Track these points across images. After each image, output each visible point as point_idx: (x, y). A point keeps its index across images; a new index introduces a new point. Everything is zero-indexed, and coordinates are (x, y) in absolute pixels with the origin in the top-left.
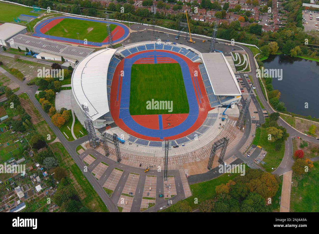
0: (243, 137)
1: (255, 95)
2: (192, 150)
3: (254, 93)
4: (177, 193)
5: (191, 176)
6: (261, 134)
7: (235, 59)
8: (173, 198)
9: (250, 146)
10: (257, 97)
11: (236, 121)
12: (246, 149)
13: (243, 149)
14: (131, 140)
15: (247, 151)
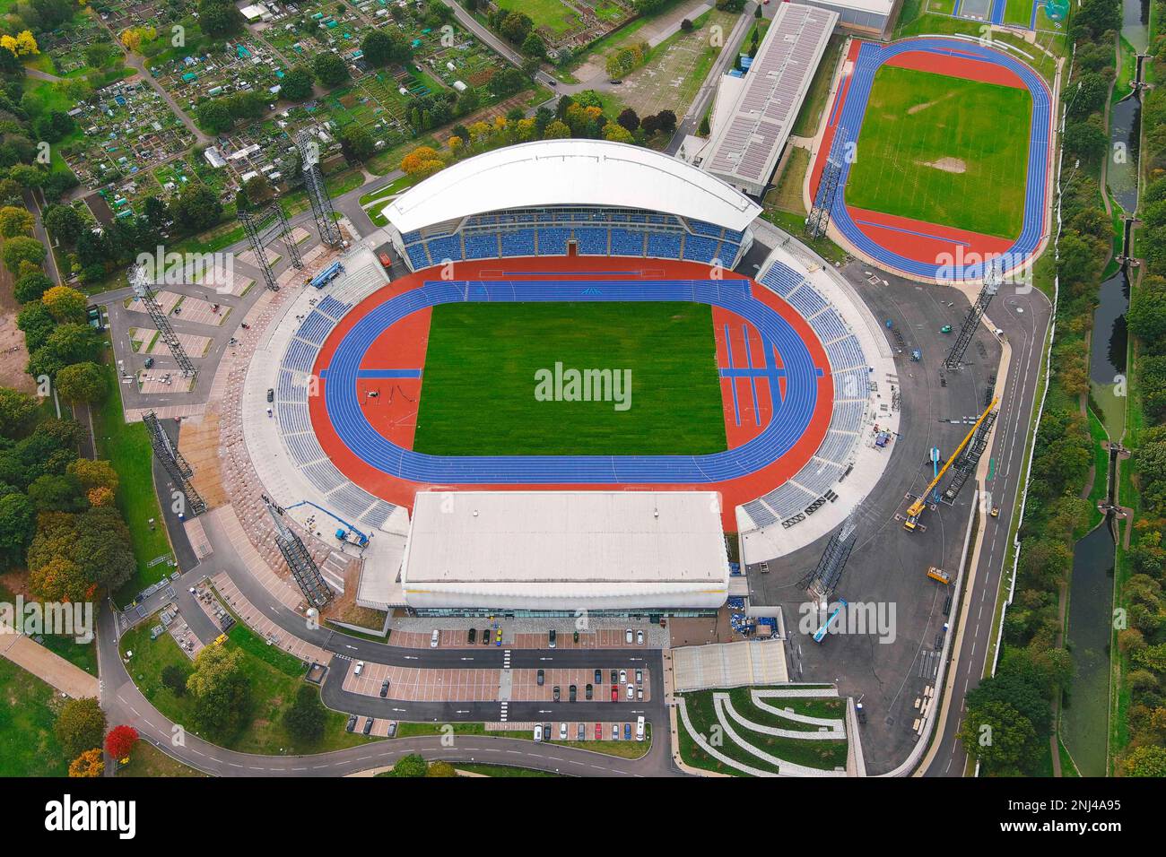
0: (276, 603)
1: (490, 726)
2: (248, 434)
3: (503, 725)
4: (145, 395)
5: (179, 428)
6: (272, 667)
7: (763, 699)
8: (137, 386)
9: (233, 613)
10: (480, 730)
11: (342, 591)
12: (223, 595)
13: (225, 584)
14: (328, 303)
15: (215, 596)
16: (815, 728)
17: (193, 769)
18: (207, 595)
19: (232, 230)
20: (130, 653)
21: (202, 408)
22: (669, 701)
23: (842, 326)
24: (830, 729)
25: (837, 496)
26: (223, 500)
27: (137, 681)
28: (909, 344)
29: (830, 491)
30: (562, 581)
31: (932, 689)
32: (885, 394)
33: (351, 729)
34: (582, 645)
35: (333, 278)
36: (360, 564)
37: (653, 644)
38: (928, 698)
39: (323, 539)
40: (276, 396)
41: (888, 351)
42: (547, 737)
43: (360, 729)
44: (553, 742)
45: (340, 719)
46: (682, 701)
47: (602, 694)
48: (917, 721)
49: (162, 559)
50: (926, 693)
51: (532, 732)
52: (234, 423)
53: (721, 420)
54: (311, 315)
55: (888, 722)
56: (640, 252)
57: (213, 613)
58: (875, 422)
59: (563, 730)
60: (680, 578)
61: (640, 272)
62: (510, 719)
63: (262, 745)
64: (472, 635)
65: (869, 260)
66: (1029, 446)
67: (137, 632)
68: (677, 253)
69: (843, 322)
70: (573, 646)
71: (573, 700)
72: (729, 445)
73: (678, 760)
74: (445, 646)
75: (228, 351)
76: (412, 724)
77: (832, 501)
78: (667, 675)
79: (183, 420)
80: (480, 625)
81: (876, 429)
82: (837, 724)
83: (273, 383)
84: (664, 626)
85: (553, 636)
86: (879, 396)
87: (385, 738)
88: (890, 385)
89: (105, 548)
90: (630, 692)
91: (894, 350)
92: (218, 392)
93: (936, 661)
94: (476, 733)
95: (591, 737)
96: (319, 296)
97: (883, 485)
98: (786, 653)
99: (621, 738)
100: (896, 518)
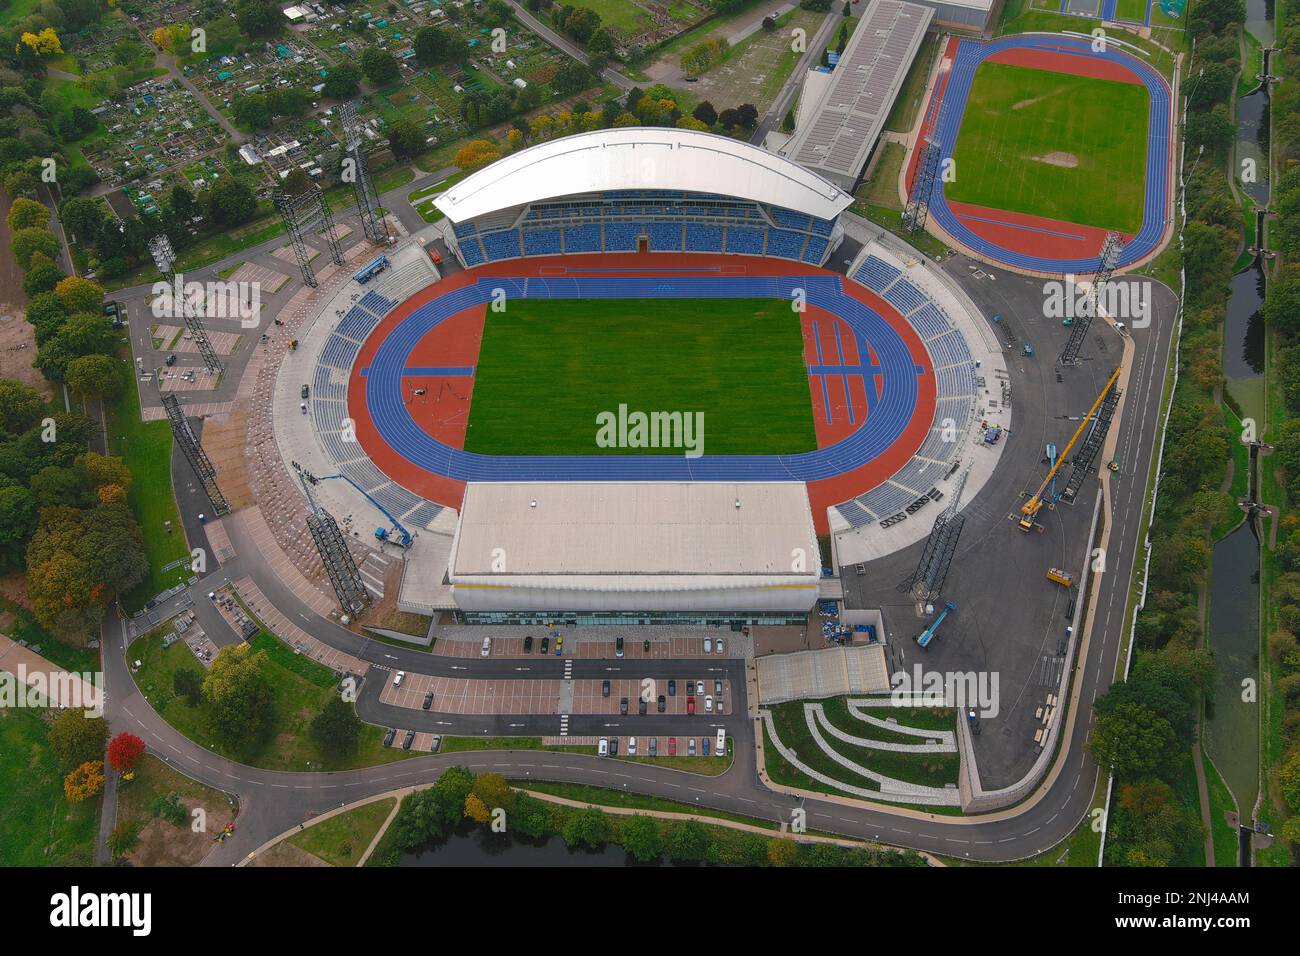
0: (305, 609)
2: (279, 432)
3: (563, 740)
4: (165, 393)
5: (202, 426)
7: (860, 709)
9: (257, 620)
10: (536, 744)
11: (382, 595)
12: (246, 601)
13: (249, 590)
14: (372, 300)
15: (236, 602)
16: (922, 740)
17: (206, 787)
18: (228, 601)
19: (267, 226)
20: (138, 663)
21: (228, 407)
22: (753, 713)
23: (944, 321)
24: (939, 741)
25: (942, 495)
26: (248, 501)
27: (145, 691)
28: (1020, 338)
29: (934, 489)
30: (631, 574)
31: (1055, 698)
32: (994, 388)
33: (389, 744)
34: (654, 654)
35: (378, 272)
36: (402, 565)
37: (735, 653)
38: (1051, 707)
39: (361, 539)
40: (312, 392)
41: (996, 345)
42: (613, 752)
43: (399, 743)
44: (620, 757)
45: (376, 732)
46: (768, 714)
47: (676, 706)
48: (1039, 732)
49: (179, 563)
50: (1049, 702)
51: (597, 747)
52: (264, 420)
53: (810, 419)
54: (353, 311)
55: (1004, 733)
56: (719, 248)
57: (234, 620)
58: (983, 419)
59: (631, 744)
60: (765, 570)
61: (718, 269)
62: (571, 733)
63: (287, 761)
64: (528, 643)
65: (972, 254)
66: (1158, 443)
67: (148, 640)
68: (760, 248)
69: (945, 317)
70: (643, 656)
71: (643, 713)
72: (819, 444)
73: (765, 777)
74: (497, 655)
75: (259, 348)
76: (458, 739)
77: (937, 500)
78: (750, 687)
79: (206, 419)
80: (538, 633)
81: (984, 426)
82: (947, 736)
83: (308, 378)
84: (747, 634)
85: (620, 644)
86: (987, 392)
87: (427, 753)
88: (1000, 380)
89: (115, 544)
90: (709, 704)
91: (1003, 345)
92: (247, 390)
93: (1059, 668)
94: (531, 748)
95: (664, 752)
96: (362, 291)
97: (993, 484)
98: (886, 659)
99: (699, 753)
100: (1009, 517)
